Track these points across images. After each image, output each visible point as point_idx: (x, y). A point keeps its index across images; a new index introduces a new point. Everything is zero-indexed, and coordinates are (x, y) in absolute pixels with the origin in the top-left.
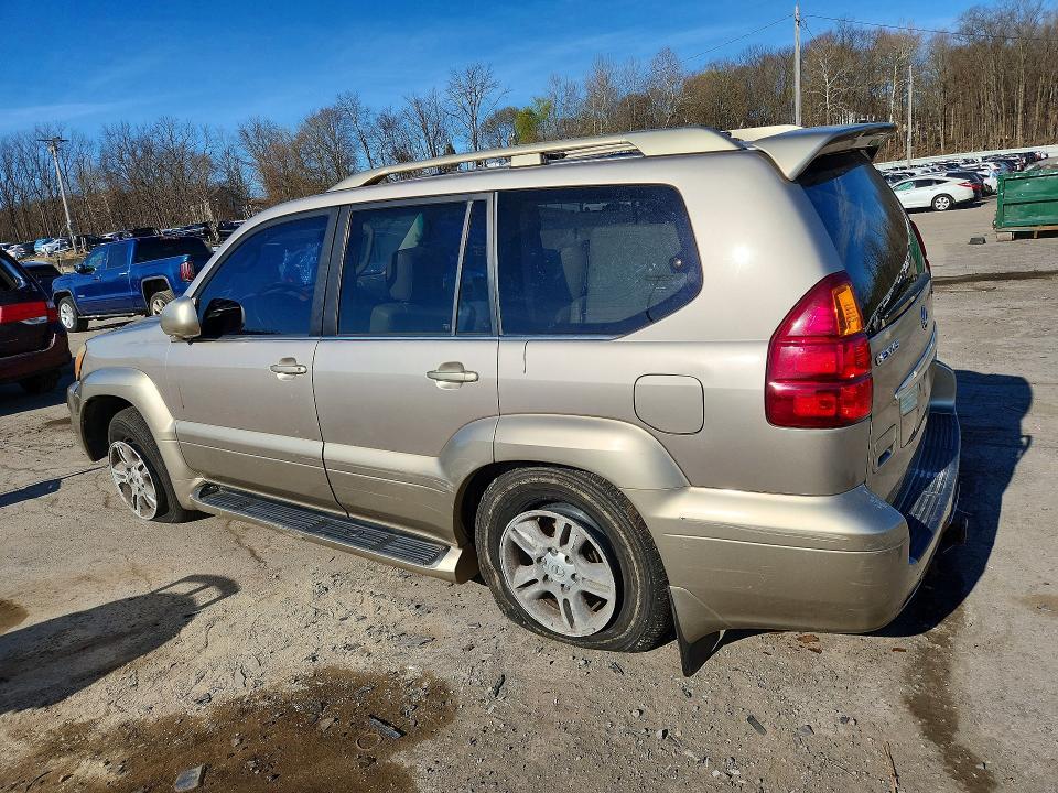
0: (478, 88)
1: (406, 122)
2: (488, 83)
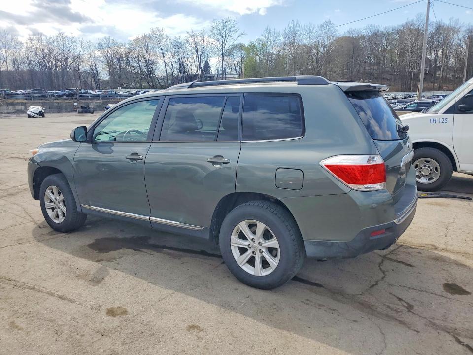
0: (228, 31)
1: (187, 46)
2: (233, 29)
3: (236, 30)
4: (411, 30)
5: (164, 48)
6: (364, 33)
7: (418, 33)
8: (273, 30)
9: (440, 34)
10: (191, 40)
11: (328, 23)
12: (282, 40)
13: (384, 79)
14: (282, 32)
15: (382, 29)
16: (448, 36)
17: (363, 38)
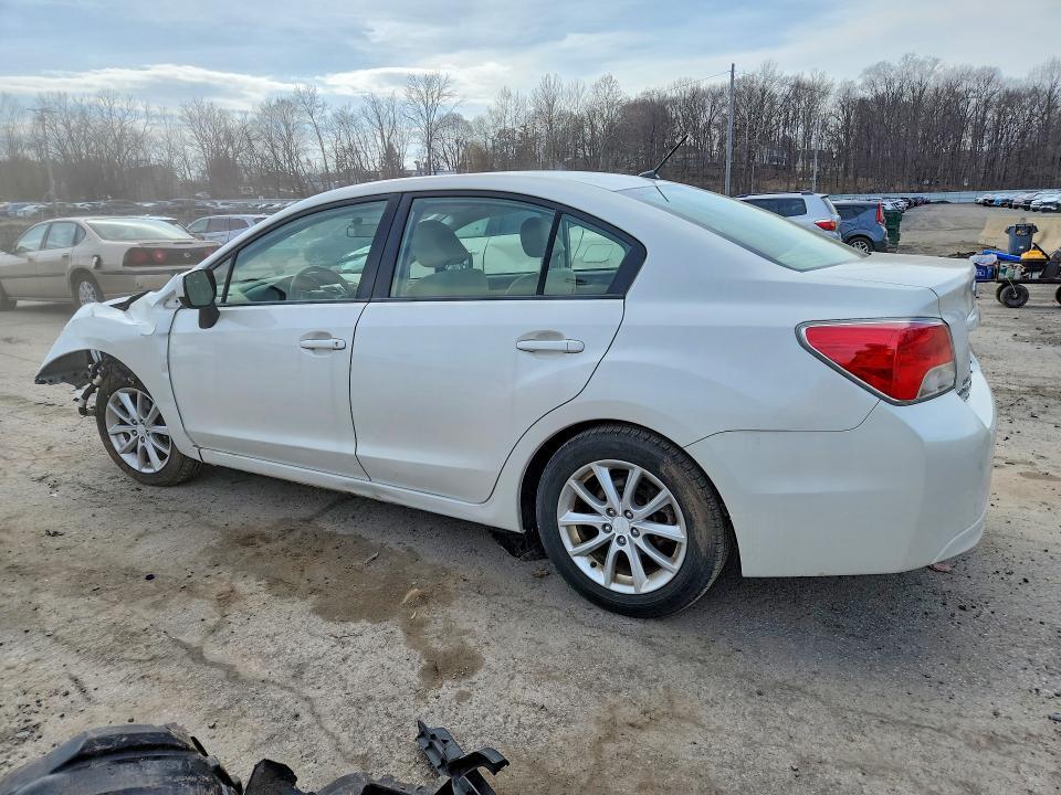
2: (445, 91)
3: (450, 95)
4: (751, 90)
5: (321, 124)
6: (673, 94)
7: (763, 94)
8: (514, 93)
9: (797, 97)
10: (370, 111)
11: (608, 81)
12: (531, 109)
13: (707, 177)
14: (529, 96)
15: (704, 86)
16: (812, 100)
17: (673, 102)
